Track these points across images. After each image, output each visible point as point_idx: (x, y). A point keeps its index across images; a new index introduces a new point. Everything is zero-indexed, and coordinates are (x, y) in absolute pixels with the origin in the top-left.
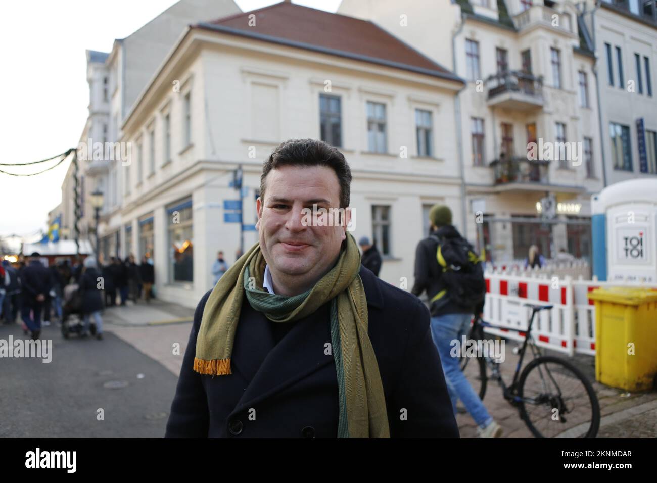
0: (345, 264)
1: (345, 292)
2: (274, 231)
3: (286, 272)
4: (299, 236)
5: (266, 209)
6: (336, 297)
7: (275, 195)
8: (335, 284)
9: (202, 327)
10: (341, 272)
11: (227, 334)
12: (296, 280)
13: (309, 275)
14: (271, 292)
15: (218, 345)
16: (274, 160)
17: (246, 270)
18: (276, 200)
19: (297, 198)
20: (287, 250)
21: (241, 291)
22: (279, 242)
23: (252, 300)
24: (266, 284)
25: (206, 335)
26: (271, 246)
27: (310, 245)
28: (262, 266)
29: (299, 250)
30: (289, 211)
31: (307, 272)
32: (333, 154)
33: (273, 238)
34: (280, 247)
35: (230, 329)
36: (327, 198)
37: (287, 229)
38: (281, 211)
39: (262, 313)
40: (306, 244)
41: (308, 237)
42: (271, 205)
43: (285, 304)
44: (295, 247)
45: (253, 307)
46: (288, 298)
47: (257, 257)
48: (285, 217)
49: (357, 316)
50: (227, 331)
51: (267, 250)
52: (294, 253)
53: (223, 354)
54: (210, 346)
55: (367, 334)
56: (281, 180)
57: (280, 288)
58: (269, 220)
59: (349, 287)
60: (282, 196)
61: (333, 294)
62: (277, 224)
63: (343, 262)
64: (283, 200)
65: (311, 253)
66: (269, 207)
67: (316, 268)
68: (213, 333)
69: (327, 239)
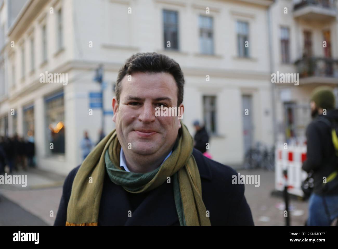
0: (183, 147)
1: (184, 168)
2: (130, 122)
3: (139, 153)
4: (149, 126)
5: (122, 106)
6: (178, 173)
7: (130, 95)
8: (177, 163)
9: (73, 199)
10: (180, 153)
12: (146, 159)
13: (156, 155)
14: (127, 170)
15: (87, 212)
16: (129, 68)
17: (107, 153)
18: (131, 98)
19: (148, 97)
20: (140, 137)
21: (103, 169)
22: (133, 130)
23: (114, 177)
24: (122, 164)
25: (76, 204)
26: (127, 134)
27: (157, 132)
28: (118, 150)
29: (149, 136)
30: (141, 107)
31: (155, 152)
32: (173, 64)
33: (129, 127)
34: (134, 135)
35: (96, 200)
36: (170, 97)
37: (140, 120)
38: (135, 107)
39: (121, 186)
40: (154, 131)
41: (156, 126)
42: (127, 103)
43: (140, 179)
44: (147, 134)
45: (113, 182)
46: (142, 175)
47: (114, 143)
48: (139, 111)
49: (194, 186)
50: (94, 201)
51: (123, 137)
52: (145, 139)
53: (91, 219)
54: (80, 213)
55: (202, 200)
56: (135, 84)
57: (134, 166)
58: (125, 114)
59: (186, 164)
60: (135, 95)
61: (176, 170)
62: (133, 116)
63: (181, 145)
64: (136, 99)
65: (158, 138)
66: (125, 104)
67: (161, 150)
68: (82, 203)
69: (169, 128)
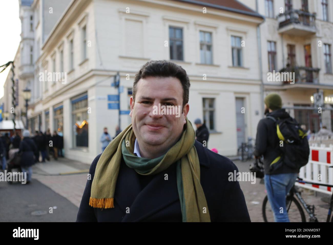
0: (186, 139)
1: (186, 156)
2: (142, 118)
3: (149, 144)
4: (158, 121)
5: (137, 104)
6: (180, 160)
7: (143, 95)
8: (180, 152)
9: (95, 178)
10: (183, 145)
11: (111, 182)
12: (155, 149)
13: (163, 146)
14: (139, 155)
15: (106, 189)
16: (143, 73)
17: (123, 142)
18: (144, 98)
19: (157, 97)
20: (150, 130)
21: (120, 155)
22: (145, 124)
23: (127, 161)
24: (136, 151)
25: (98, 183)
26: (140, 127)
27: (165, 127)
28: (133, 140)
29: (157, 129)
30: (152, 105)
31: (163, 143)
32: (179, 70)
33: (141, 122)
34: (145, 128)
35: (113, 180)
36: (176, 98)
37: (150, 116)
38: (147, 105)
39: (133, 169)
40: (162, 126)
41: (164, 121)
42: (140, 102)
43: (149, 163)
44: (155, 128)
45: (128, 166)
46: (150, 160)
47: (130, 134)
48: (149, 109)
49: (193, 171)
50: (112, 180)
51: (137, 130)
52: (154, 132)
53: (109, 195)
54: (100, 190)
55: (200, 183)
56: (147, 86)
57: (145, 153)
58: (139, 111)
59: (188, 153)
60: (147, 95)
61: (179, 157)
62: (144, 113)
63: (185, 137)
64: (148, 98)
65: (165, 132)
66: (139, 102)
67: (168, 141)
68: (102, 181)
69: (175, 123)
